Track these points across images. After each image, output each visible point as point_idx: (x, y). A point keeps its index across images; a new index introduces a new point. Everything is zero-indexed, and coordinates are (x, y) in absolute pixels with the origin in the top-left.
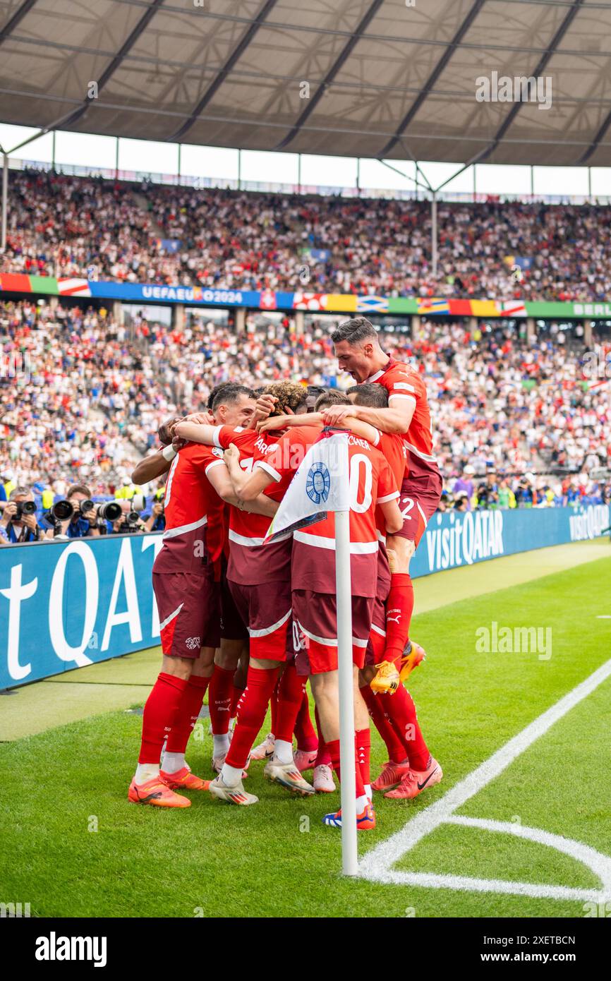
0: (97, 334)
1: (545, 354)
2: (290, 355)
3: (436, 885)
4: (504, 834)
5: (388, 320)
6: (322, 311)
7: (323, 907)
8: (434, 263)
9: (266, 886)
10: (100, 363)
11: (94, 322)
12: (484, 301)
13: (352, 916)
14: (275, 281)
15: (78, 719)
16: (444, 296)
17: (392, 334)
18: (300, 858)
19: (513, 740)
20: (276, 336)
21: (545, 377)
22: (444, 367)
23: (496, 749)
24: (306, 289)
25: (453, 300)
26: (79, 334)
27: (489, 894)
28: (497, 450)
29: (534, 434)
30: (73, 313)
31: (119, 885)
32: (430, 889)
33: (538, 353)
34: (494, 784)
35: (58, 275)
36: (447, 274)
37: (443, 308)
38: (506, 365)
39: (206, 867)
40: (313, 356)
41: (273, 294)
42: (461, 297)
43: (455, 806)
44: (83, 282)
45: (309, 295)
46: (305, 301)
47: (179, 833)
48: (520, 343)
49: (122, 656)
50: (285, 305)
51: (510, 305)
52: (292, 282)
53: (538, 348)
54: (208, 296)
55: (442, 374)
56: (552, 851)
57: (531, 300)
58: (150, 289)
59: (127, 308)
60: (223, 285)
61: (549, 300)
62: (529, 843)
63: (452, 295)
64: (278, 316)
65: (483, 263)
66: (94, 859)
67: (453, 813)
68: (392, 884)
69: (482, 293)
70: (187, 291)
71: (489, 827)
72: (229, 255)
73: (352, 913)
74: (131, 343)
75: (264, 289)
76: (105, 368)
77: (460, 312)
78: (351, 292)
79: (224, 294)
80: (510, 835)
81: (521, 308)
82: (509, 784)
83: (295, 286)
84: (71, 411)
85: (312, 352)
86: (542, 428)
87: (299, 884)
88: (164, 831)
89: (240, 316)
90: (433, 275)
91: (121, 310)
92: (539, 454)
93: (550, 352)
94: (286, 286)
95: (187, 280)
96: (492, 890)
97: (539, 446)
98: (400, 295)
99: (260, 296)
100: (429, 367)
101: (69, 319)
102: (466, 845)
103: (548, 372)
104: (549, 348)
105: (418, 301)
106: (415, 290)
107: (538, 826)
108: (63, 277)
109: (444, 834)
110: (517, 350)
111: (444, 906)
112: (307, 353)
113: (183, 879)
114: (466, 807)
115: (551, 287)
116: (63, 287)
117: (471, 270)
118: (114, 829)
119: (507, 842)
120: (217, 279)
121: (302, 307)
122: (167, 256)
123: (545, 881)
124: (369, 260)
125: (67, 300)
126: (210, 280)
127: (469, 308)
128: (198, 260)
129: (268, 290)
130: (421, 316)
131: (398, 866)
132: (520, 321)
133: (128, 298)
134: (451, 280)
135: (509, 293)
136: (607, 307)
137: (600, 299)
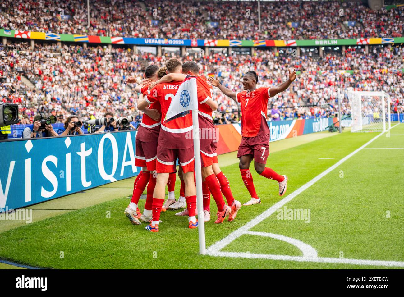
0: (127, 59)
1: (304, 61)
2: (203, 64)
3: (236, 256)
4: (267, 237)
5: (242, 49)
6: (215, 47)
7: (189, 266)
8: (259, 26)
9: (168, 258)
10: (129, 69)
11: (126, 54)
12: (280, 41)
13: (200, 269)
14: (196, 36)
15: (106, 201)
16: (264, 39)
17: (244, 55)
18: (185, 248)
19: (278, 203)
20: (198, 57)
21: (304, 70)
22: (264, 67)
23: (270, 207)
24: (209, 38)
25: (267, 40)
26: (120, 58)
27: (257, 259)
28: (286, 99)
29: (300, 92)
30: (117, 51)
31: (111, 260)
32: (234, 258)
33: (302, 60)
34: (267, 220)
35: (111, 35)
36: (265, 30)
37: (264, 44)
38: (289, 66)
39: (146, 252)
40: (213, 64)
41: (196, 41)
42: (270, 39)
43: (249, 228)
44: (121, 38)
45: (210, 41)
46: (209, 43)
47: (138, 240)
48: (294, 57)
49: (129, 178)
50: (201, 44)
51: (290, 42)
52: (203, 35)
53: (301, 58)
54: (170, 42)
55: (264, 70)
56: (285, 243)
57: (298, 39)
58: (148, 40)
59: (139, 48)
60: (176, 37)
61: (305, 39)
62: (277, 240)
63: (267, 39)
64: (199, 49)
65: (279, 25)
66: (102, 251)
67: (249, 230)
68: (219, 257)
69: (278, 37)
70: (162, 41)
71: (262, 235)
72: (178, 25)
73: (201, 267)
74: (141, 62)
75: (193, 39)
76: (131, 72)
77: (270, 45)
78: (227, 39)
79: (177, 41)
80: (269, 238)
81: (294, 43)
82: (273, 219)
83: (204, 37)
84: (118, 89)
85: (212, 63)
86: (304, 90)
87: (181, 258)
88: (133, 240)
89: (183, 49)
90: (259, 31)
91: (136, 49)
92: (302, 100)
93: (306, 60)
94: (201, 37)
95: (162, 36)
96: (258, 258)
97: (302, 97)
98: (246, 39)
99: (191, 41)
100: (258, 67)
101: (116, 53)
102: (251, 242)
103: (305, 68)
104: (305, 58)
105: (253, 41)
106: (252, 37)
107: (281, 234)
108: (113, 36)
109: (244, 238)
110: (293, 59)
111: (238, 264)
112: (210, 63)
113: (136, 257)
114: (254, 228)
115: (306, 34)
116: (113, 40)
117: (274, 28)
118: (113, 239)
119: (268, 240)
120: (174, 35)
121: (208, 45)
122: (153, 27)
123: (280, 254)
124: (234, 26)
125: (115, 46)
126: (171, 36)
127: (274, 43)
128: (166, 28)
129: (194, 39)
130: (255, 47)
131: (223, 250)
132: (294, 48)
133: (139, 44)
134: (266, 32)
135: (290, 37)
136: (328, 41)
137: (326, 38)
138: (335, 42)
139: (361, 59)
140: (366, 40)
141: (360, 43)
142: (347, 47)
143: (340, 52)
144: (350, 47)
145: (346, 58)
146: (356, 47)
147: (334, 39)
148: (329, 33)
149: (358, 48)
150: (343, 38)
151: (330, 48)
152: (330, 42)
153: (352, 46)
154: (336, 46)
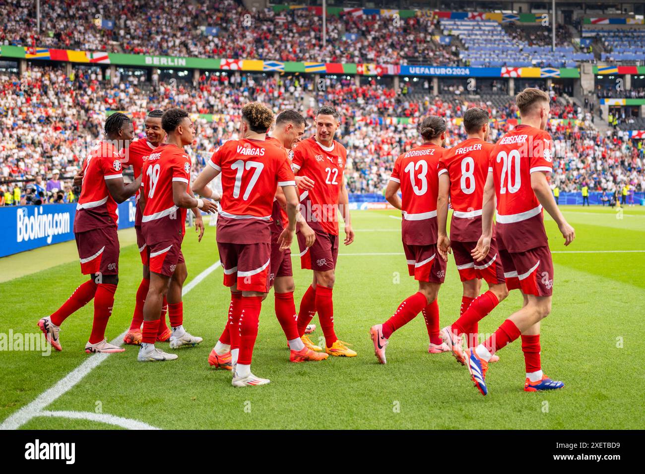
1: (123, 92)
8: (38, 20)
12: (78, 51)
16: (46, 46)
17: (5, 73)
21: (123, 109)
25: (53, 49)
33: (118, 91)
36: (48, 29)
37: (45, 54)
38: (93, 99)
42: (59, 47)
48: (105, 83)
51: (97, 55)
53: (118, 87)
57: (113, 52)
61: (126, 52)
63: (52, 46)
65: (77, 23)
69: (78, 45)
77: (58, 58)
81: (105, 58)
90: (37, 29)
98: (11, 44)
103: (125, 105)
104: (126, 88)
105: (25, 49)
106: (23, 41)
110: (102, 89)
117: (67, 27)
127: (66, 55)
130: (28, 60)
132: (104, 67)
134: (51, 34)
136: (170, 59)
137: (164, 53)
138: (182, 62)
139: (228, 96)
140: (236, 62)
141: (226, 68)
142: (202, 71)
143: (189, 79)
144: (207, 73)
145: (201, 93)
146: (218, 74)
147: (180, 57)
148: (170, 44)
149: (221, 74)
150: (196, 56)
151: (171, 72)
152: (173, 61)
153: (212, 71)
154: (182, 69)
